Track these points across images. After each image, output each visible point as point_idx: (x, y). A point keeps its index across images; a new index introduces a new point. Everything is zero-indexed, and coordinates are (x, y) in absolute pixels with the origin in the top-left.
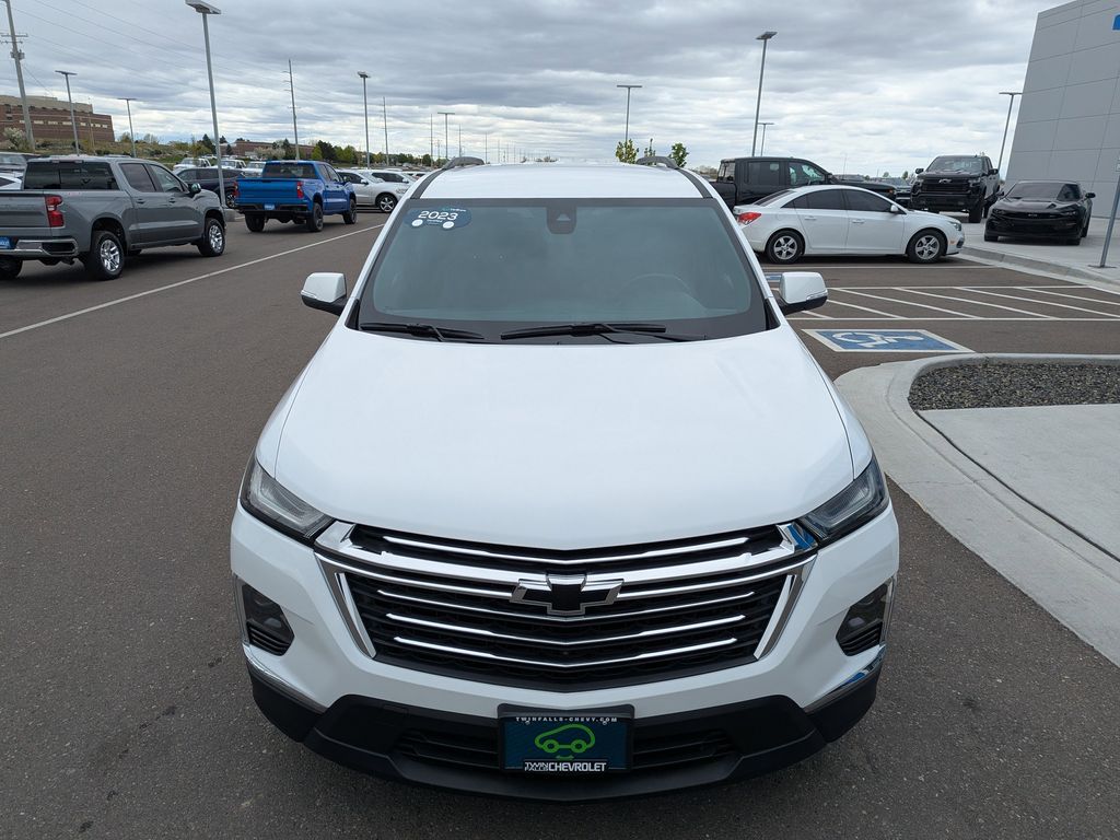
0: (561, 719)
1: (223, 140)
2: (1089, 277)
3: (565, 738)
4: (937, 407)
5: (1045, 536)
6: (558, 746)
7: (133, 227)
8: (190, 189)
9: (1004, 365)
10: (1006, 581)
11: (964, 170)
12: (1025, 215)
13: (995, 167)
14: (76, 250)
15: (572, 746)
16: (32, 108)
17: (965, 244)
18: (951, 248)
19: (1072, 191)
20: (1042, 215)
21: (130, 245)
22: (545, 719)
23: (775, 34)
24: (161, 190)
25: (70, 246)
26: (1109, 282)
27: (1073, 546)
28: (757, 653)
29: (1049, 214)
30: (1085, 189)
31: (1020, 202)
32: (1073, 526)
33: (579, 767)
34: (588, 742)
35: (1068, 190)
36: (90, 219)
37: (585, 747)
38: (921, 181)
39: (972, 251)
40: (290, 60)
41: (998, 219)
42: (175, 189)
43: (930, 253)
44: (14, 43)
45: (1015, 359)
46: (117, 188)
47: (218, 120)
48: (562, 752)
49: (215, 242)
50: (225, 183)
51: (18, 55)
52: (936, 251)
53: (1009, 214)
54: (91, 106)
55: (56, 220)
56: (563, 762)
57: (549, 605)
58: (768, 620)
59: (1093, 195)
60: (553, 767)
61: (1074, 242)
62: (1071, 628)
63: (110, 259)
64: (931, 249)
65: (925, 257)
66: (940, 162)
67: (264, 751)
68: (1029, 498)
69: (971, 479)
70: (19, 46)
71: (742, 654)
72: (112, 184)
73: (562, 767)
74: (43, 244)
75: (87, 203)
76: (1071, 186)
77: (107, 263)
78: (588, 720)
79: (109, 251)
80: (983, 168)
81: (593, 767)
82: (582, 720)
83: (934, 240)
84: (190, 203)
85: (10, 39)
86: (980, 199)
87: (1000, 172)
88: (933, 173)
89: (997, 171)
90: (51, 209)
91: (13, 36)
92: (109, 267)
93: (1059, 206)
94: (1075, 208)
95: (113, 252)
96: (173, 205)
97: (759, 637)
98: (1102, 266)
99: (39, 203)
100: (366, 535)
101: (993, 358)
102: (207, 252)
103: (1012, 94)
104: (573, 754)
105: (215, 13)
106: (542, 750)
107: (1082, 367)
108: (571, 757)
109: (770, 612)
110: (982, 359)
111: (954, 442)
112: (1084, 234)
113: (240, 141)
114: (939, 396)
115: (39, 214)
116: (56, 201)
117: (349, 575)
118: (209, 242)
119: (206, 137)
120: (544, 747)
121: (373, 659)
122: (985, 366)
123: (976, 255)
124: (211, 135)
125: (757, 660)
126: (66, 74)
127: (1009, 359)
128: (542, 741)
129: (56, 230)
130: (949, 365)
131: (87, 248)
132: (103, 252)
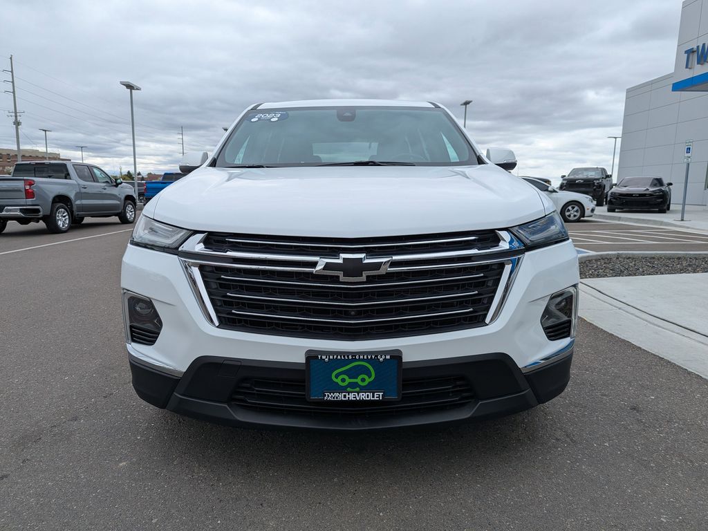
0: (350, 357)
1: (139, 174)
2: (676, 226)
3: (353, 373)
4: (590, 277)
5: (670, 332)
6: (348, 380)
7: (78, 202)
8: (116, 182)
9: (629, 258)
10: (648, 352)
11: (592, 175)
12: (631, 195)
13: (609, 173)
14: (41, 214)
15: (358, 380)
16: (23, 156)
17: (595, 212)
18: (587, 212)
19: (659, 182)
20: (641, 195)
21: (76, 213)
22: (339, 357)
23: (471, 102)
24: (98, 182)
25: (38, 211)
26: (688, 228)
27: (690, 336)
28: (487, 320)
29: (646, 194)
30: (665, 182)
31: (627, 188)
32: (688, 327)
33: (363, 396)
34: (370, 376)
35: (656, 182)
36: (51, 196)
37: (368, 380)
38: (565, 182)
39: (600, 216)
40: (182, 129)
41: (614, 198)
42: (107, 182)
43: (575, 216)
44: (16, 116)
45: (636, 254)
46: (70, 179)
47: (137, 163)
48: (351, 384)
49: (129, 215)
50: (139, 190)
51: (17, 124)
52: (578, 214)
53: (621, 195)
54: (59, 154)
55: (29, 194)
56: (352, 392)
57: (340, 274)
58: (493, 297)
59: (671, 184)
60: (345, 396)
61: (663, 211)
62: (697, 373)
63: (63, 220)
64: (575, 213)
65: (572, 218)
66: (575, 171)
67: (139, 438)
68: (656, 315)
69: (617, 307)
70: (18, 118)
71: (477, 320)
72: (67, 176)
73: (351, 397)
74: (20, 209)
75: (51, 186)
76: (657, 179)
77: (60, 223)
78: (369, 357)
79: (62, 216)
80: (603, 174)
81: (373, 397)
82: (365, 357)
83: (576, 208)
84: (115, 191)
85: (14, 114)
86: (603, 192)
87: (613, 176)
88: (572, 177)
89: (611, 176)
90: (28, 187)
91: (16, 112)
92: (61, 226)
93: (651, 189)
94: (660, 190)
95: (64, 217)
96: (105, 192)
97: (488, 309)
98: (682, 220)
99: (20, 185)
100: (214, 239)
101: (622, 254)
102: (124, 221)
103: (616, 138)
104: (359, 386)
105: (137, 89)
106: (337, 383)
107: (679, 258)
108: (358, 389)
109: (494, 291)
110: (615, 254)
111: (603, 292)
112: (668, 209)
113: (150, 174)
114: (590, 272)
115: (20, 191)
116: (31, 183)
117: (202, 268)
118: (126, 215)
119: (129, 172)
120: (338, 381)
121: (217, 327)
122: (618, 258)
123: (603, 219)
124: (132, 171)
125: (488, 325)
126: (45, 131)
127: (632, 254)
128: (337, 376)
129: (30, 201)
130: (594, 258)
131: (48, 213)
132: (58, 216)
